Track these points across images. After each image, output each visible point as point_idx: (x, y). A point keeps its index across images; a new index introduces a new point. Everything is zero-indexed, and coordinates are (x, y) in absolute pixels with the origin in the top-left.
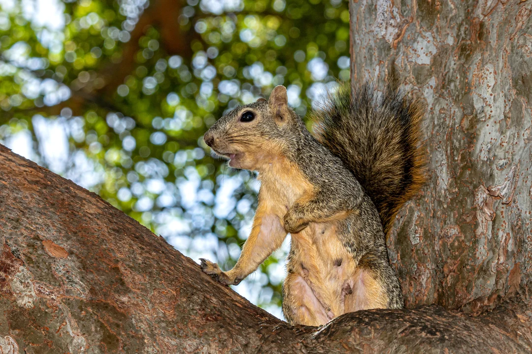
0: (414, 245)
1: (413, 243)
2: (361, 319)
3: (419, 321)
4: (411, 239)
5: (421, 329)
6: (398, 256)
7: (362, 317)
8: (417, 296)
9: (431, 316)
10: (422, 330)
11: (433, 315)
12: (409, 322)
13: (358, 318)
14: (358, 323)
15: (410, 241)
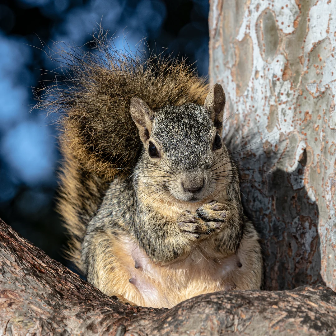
0: (296, 190)
1: (295, 187)
2: (221, 304)
3: (299, 310)
4: (291, 182)
5: (302, 322)
6: (273, 205)
7: (222, 301)
8: (298, 262)
9: (316, 302)
10: (304, 322)
11: (318, 302)
12: (286, 311)
13: (217, 303)
14: (215, 310)
15: (291, 184)
